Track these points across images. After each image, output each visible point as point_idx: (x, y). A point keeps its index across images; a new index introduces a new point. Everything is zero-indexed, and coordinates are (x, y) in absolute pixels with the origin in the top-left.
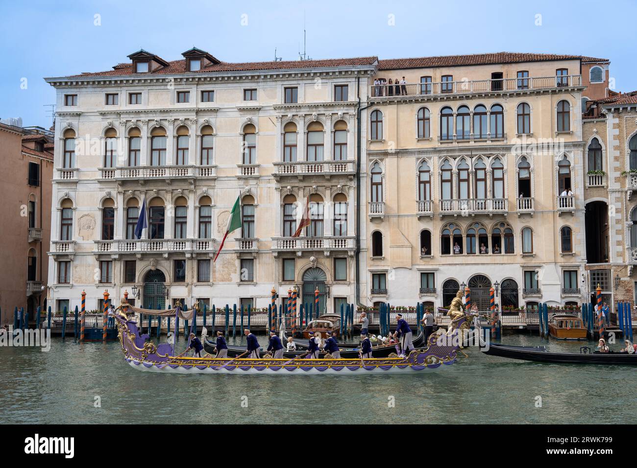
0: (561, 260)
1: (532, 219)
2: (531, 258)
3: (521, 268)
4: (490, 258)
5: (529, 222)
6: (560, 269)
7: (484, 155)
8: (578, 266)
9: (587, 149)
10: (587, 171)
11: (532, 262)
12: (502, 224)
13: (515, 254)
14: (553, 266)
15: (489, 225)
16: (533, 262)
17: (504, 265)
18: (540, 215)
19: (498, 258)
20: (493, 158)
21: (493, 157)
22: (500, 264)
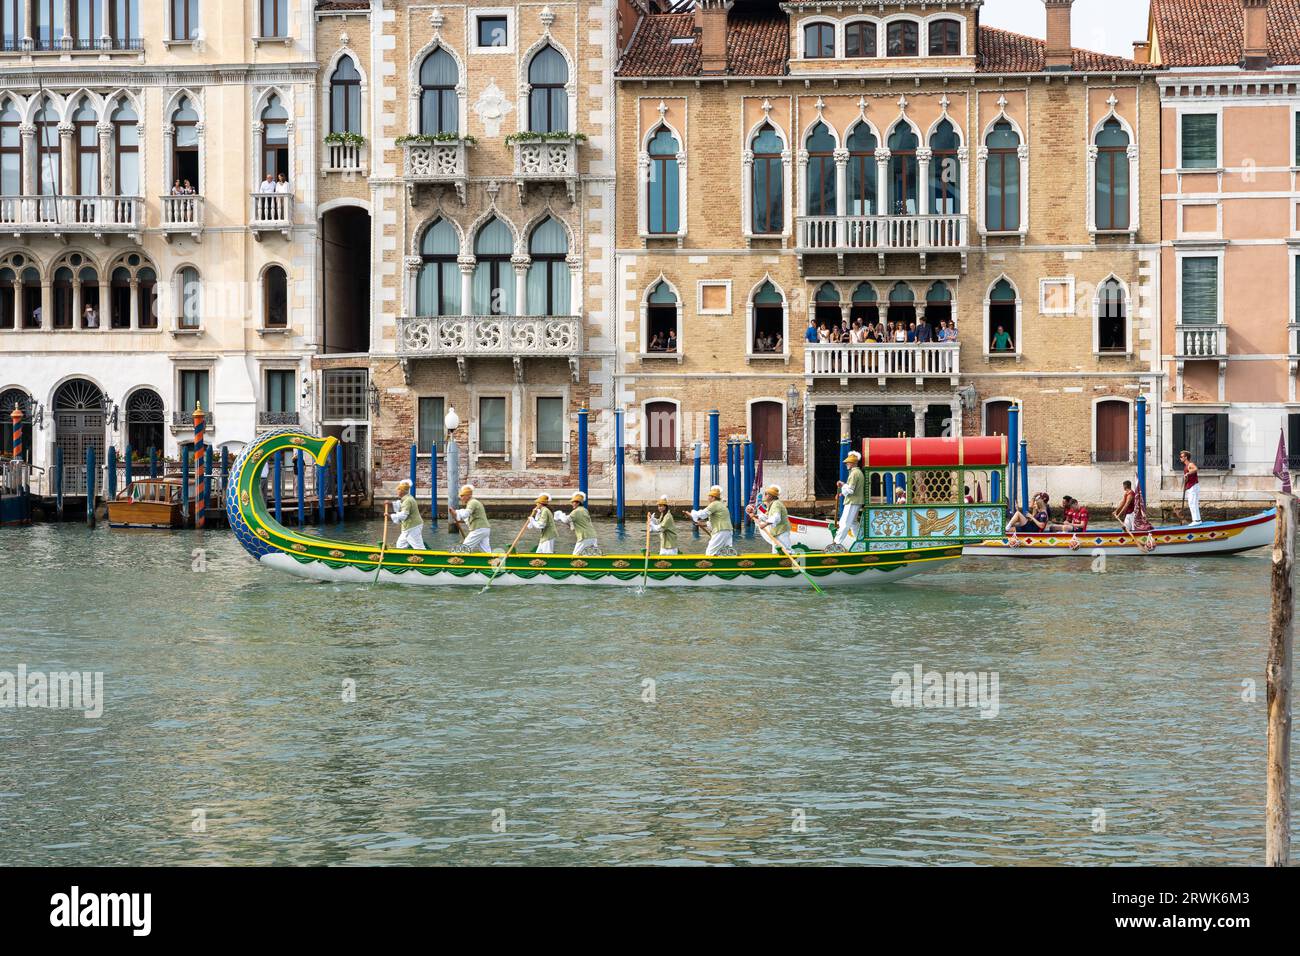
0: (259, 345)
1: (198, 247)
2: (193, 340)
3: (172, 363)
4: (104, 337)
5: (190, 253)
6: (256, 366)
7: (94, 90)
8: (297, 361)
9: (326, 82)
10: (326, 132)
11: (197, 350)
12: (134, 260)
13: (159, 329)
14: (240, 359)
15: (103, 261)
16: (199, 349)
17: (133, 356)
18: (216, 237)
19: (123, 339)
20: (114, 98)
21: (114, 94)
22: (125, 352)
